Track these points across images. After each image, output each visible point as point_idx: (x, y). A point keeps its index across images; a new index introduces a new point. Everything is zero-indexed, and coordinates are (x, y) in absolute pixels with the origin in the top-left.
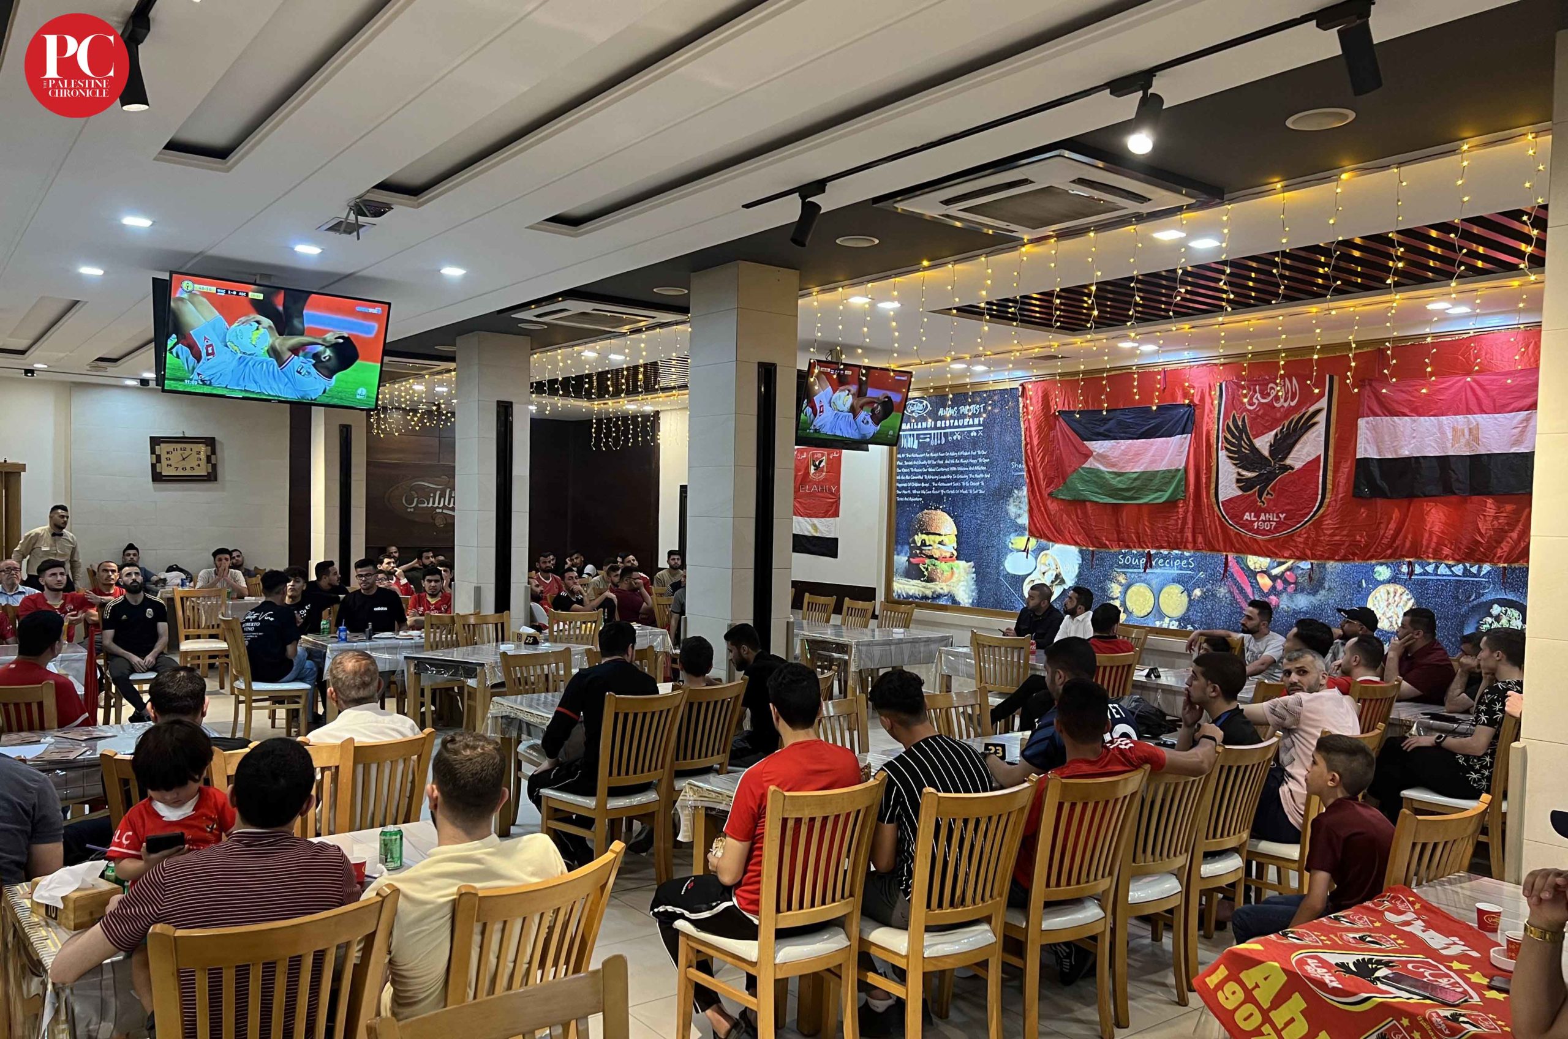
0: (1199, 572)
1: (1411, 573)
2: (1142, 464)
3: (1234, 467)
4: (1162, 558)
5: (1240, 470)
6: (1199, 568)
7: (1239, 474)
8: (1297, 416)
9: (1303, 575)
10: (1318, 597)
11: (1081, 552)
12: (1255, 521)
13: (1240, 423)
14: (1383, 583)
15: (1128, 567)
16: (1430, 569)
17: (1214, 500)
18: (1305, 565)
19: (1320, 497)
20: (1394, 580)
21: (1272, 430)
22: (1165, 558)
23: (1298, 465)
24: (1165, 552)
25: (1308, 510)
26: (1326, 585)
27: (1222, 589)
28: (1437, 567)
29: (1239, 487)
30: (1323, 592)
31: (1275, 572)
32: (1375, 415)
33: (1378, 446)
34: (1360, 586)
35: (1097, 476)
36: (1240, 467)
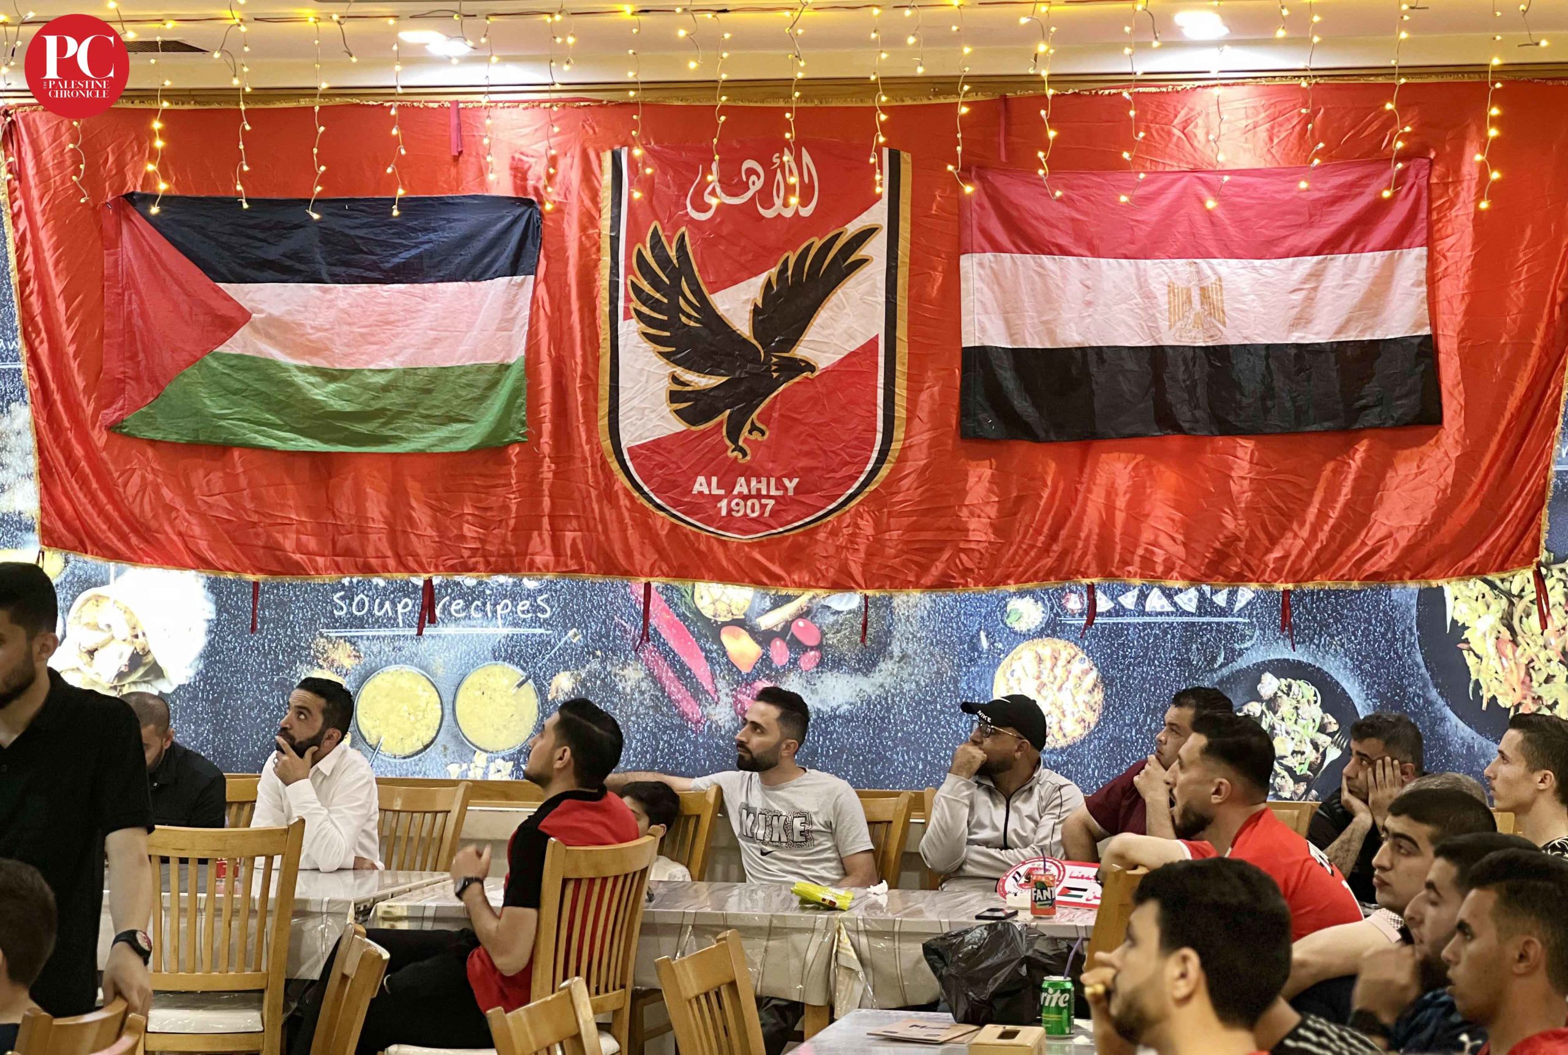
0: (566, 629)
1: (1091, 611)
2: (402, 348)
3: (663, 361)
4: (462, 596)
5: (679, 371)
6: (566, 620)
7: (675, 379)
8: (818, 243)
9: (837, 628)
10: (877, 678)
11: (214, 587)
12: (719, 498)
13: (672, 253)
14: (1027, 636)
15: (361, 623)
16: (1129, 600)
17: (607, 444)
18: (848, 602)
19: (879, 437)
20: (1052, 628)
21: (756, 274)
22: (470, 597)
23: (824, 360)
24: (469, 580)
25: (852, 470)
26: (896, 649)
27: (629, 672)
28: (1143, 597)
29: (677, 412)
30: (886, 667)
31: (766, 622)
32: (998, 248)
33: (1007, 322)
34: (974, 647)
35: (268, 378)
36: (677, 363)
